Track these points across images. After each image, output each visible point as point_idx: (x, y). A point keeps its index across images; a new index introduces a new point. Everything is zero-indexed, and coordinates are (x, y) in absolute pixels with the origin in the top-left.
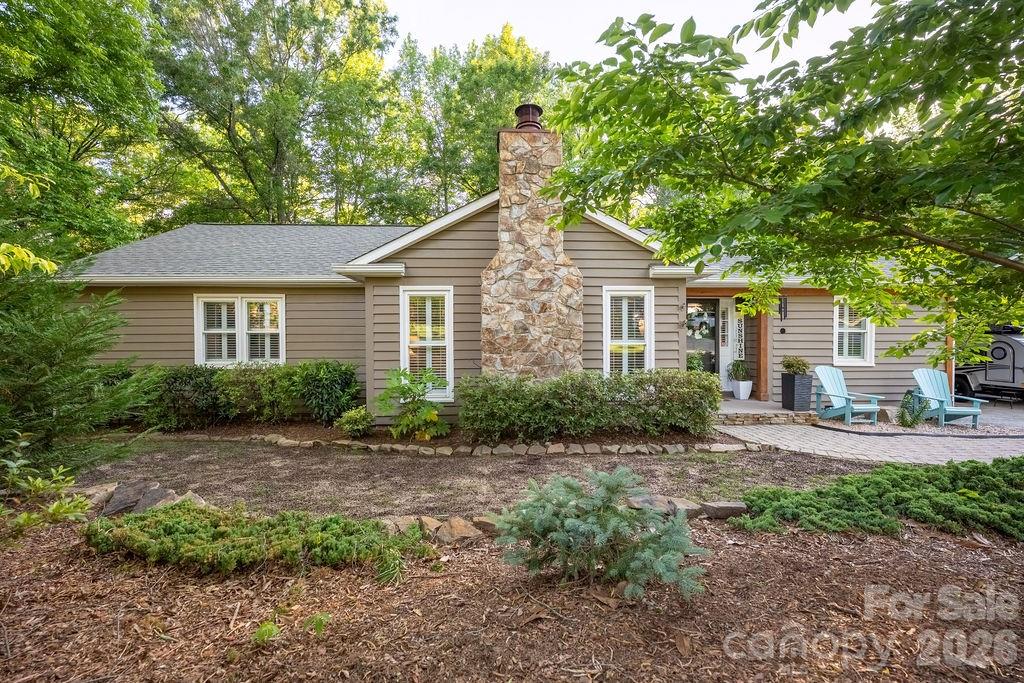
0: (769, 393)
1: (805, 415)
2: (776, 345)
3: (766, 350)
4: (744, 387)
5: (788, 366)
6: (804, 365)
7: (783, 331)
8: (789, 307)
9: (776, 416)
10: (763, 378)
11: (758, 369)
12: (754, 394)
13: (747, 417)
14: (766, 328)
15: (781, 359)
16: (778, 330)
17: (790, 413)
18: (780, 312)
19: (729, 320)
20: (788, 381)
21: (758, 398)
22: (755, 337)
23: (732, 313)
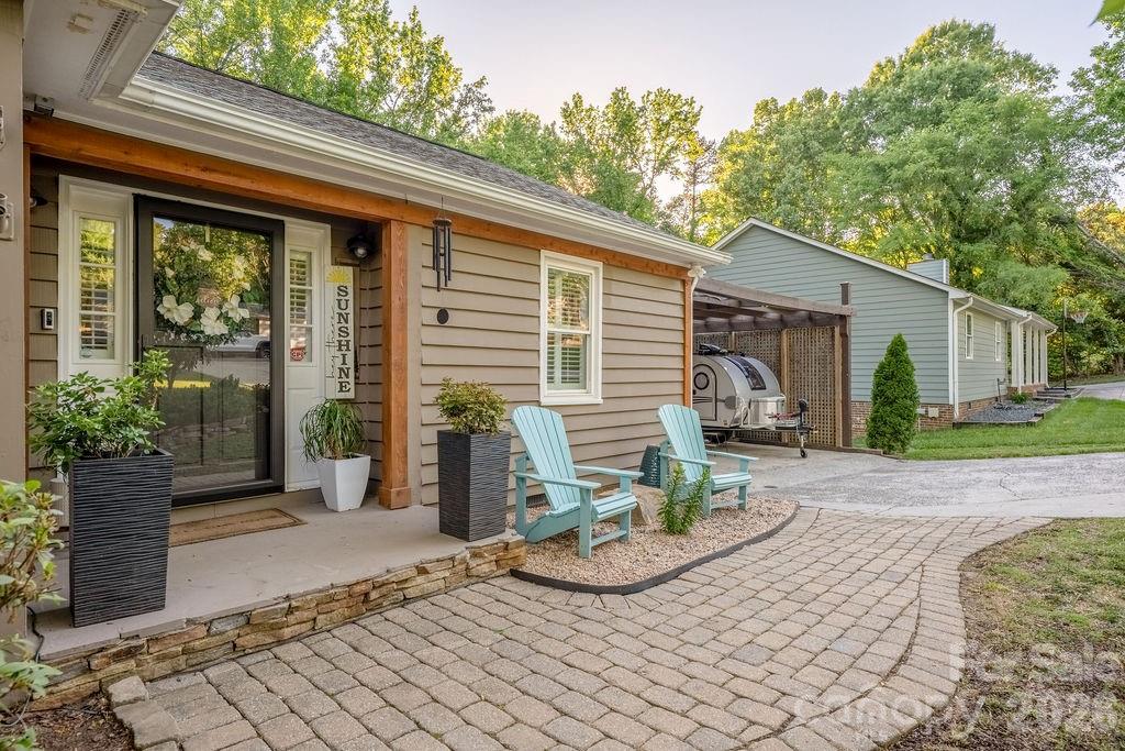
0: (412, 483)
1: (493, 549)
2: (430, 356)
3: (403, 369)
4: (348, 477)
5: (455, 410)
6: (492, 405)
7: (443, 316)
8: (458, 261)
9: (422, 571)
10: (395, 447)
11: (385, 423)
12: (375, 492)
13: (326, 599)
14: (403, 308)
15: (437, 391)
16: (431, 317)
17: (459, 549)
18: (436, 267)
19: (315, 288)
20: (454, 451)
21: (386, 504)
22: (378, 337)
23: (322, 268)
